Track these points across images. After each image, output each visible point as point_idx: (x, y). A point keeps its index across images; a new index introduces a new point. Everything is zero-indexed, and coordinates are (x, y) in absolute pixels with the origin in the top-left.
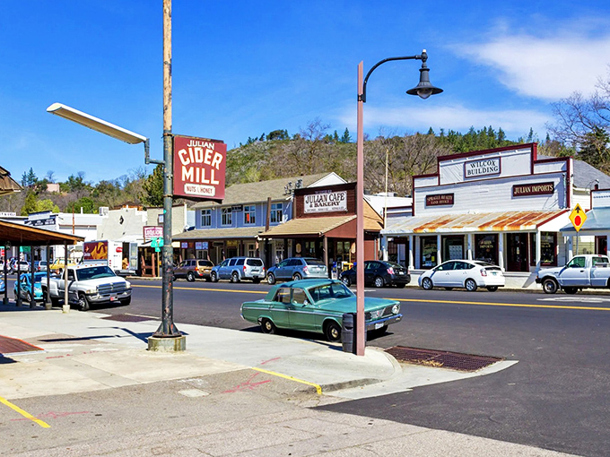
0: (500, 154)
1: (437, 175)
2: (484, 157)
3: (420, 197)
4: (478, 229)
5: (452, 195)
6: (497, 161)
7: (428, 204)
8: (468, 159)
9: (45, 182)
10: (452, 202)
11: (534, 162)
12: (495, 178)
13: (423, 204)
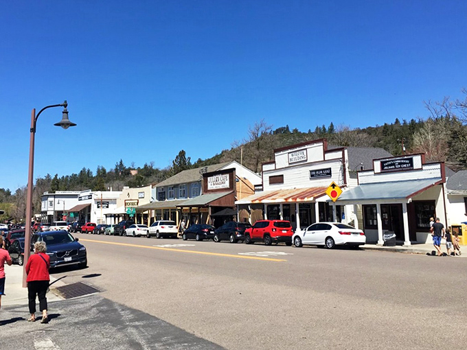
0: (306, 147)
1: (274, 162)
2: (298, 149)
3: (266, 177)
4: (284, 201)
5: (282, 176)
6: (305, 151)
7: (271, 183)
8: (290, 151)
9: (130, 169)
10: (282, 182)
11: (325, 152)
12: (304, 163)
13: (268, 182)
